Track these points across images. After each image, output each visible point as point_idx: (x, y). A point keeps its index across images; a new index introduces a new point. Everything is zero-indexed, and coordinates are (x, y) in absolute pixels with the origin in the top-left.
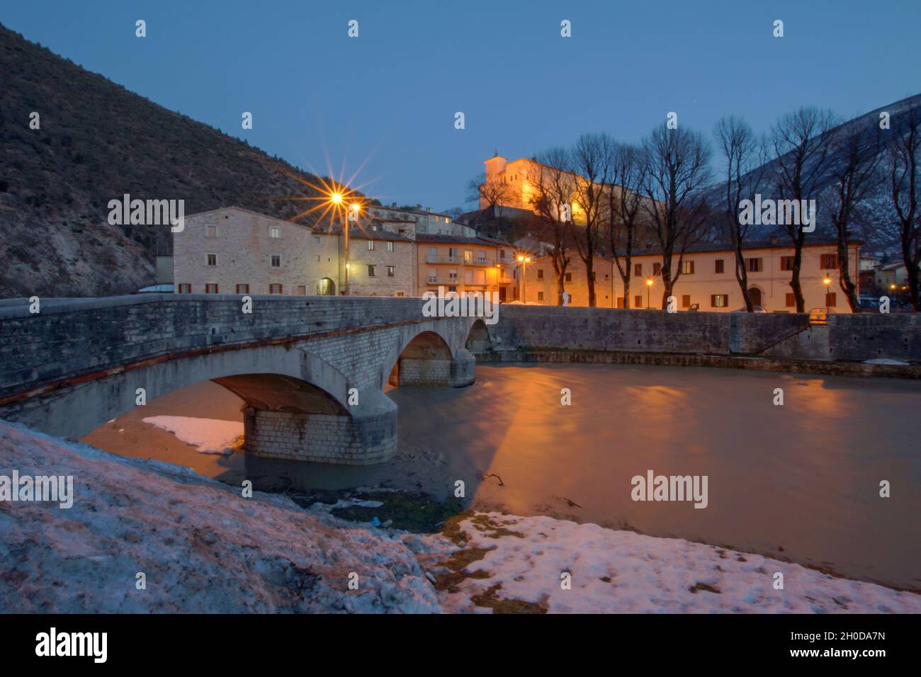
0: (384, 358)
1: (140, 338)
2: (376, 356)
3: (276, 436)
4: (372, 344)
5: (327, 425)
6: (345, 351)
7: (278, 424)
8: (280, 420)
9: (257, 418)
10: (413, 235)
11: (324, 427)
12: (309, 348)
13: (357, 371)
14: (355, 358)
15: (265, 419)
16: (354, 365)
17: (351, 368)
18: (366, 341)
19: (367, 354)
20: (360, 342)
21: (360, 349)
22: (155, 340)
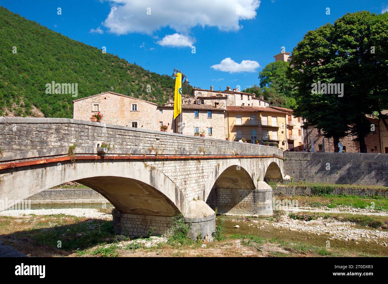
0: (206, 179)
1: (56, 144)
2: (201, 177)
3: (133, 232)
4: (198, 169)
5: (167, 224)
6: (180, 171)
7: (135, 223)
8: (136, 220)
9: (122, 219)
10: (224, 106)
11: (165, 225)
12: (156, 165)
13: (187, 186)
14: (187, 177)
15: (126, 219)
16: (185, 182)
17: (183, 183)
18: (194, 166)
19: (195, 175)
20: (190, 166)
21: (190, 171)
22: (65, 146)
